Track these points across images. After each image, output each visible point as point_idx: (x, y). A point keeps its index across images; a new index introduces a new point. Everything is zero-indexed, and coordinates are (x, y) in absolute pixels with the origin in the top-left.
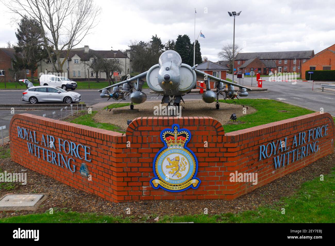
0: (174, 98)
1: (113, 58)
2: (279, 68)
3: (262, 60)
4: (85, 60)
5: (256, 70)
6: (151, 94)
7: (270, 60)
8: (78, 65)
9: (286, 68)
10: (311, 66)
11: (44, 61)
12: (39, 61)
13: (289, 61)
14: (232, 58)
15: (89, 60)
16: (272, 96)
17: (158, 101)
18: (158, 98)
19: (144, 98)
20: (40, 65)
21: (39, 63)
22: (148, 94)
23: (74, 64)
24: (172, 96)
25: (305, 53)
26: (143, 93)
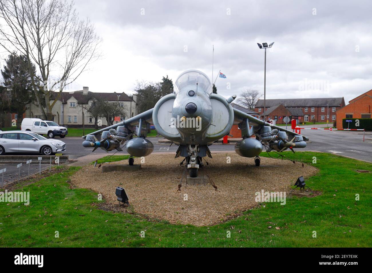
0: (197, 148)
1: (116, 102)
2: (305, 117)
3: (286, 107)
4: (83, 104)
5: (280, 118)
6: (160, 143)
7: (295, 107)
8: (74, 109)
9: (313, 117)
10: (348, 114)
11: (33, 103)
12: (28, 103)
13: (317, 108)
14: (252, 105)
15: (87, 103)
16: (320, 148)
17: (169, 153)
18: (170, 149)
19: (149, 148)
20: (30, 108)
21: (28, 106)
22: (156, 143)
23: (70, 107)
24: (193, 146)
25: (334, 100)
26: (147, 141)
